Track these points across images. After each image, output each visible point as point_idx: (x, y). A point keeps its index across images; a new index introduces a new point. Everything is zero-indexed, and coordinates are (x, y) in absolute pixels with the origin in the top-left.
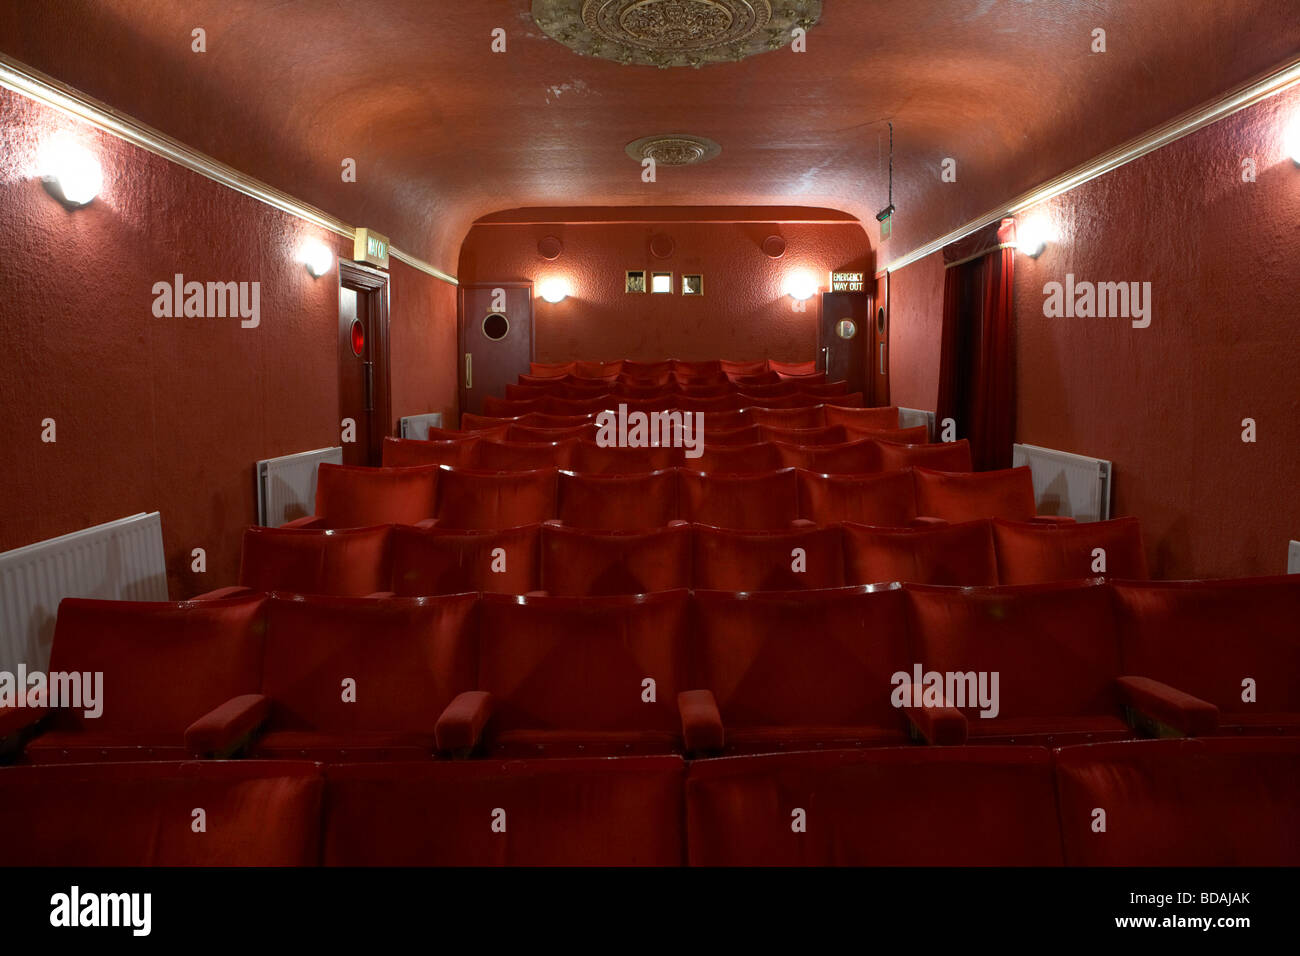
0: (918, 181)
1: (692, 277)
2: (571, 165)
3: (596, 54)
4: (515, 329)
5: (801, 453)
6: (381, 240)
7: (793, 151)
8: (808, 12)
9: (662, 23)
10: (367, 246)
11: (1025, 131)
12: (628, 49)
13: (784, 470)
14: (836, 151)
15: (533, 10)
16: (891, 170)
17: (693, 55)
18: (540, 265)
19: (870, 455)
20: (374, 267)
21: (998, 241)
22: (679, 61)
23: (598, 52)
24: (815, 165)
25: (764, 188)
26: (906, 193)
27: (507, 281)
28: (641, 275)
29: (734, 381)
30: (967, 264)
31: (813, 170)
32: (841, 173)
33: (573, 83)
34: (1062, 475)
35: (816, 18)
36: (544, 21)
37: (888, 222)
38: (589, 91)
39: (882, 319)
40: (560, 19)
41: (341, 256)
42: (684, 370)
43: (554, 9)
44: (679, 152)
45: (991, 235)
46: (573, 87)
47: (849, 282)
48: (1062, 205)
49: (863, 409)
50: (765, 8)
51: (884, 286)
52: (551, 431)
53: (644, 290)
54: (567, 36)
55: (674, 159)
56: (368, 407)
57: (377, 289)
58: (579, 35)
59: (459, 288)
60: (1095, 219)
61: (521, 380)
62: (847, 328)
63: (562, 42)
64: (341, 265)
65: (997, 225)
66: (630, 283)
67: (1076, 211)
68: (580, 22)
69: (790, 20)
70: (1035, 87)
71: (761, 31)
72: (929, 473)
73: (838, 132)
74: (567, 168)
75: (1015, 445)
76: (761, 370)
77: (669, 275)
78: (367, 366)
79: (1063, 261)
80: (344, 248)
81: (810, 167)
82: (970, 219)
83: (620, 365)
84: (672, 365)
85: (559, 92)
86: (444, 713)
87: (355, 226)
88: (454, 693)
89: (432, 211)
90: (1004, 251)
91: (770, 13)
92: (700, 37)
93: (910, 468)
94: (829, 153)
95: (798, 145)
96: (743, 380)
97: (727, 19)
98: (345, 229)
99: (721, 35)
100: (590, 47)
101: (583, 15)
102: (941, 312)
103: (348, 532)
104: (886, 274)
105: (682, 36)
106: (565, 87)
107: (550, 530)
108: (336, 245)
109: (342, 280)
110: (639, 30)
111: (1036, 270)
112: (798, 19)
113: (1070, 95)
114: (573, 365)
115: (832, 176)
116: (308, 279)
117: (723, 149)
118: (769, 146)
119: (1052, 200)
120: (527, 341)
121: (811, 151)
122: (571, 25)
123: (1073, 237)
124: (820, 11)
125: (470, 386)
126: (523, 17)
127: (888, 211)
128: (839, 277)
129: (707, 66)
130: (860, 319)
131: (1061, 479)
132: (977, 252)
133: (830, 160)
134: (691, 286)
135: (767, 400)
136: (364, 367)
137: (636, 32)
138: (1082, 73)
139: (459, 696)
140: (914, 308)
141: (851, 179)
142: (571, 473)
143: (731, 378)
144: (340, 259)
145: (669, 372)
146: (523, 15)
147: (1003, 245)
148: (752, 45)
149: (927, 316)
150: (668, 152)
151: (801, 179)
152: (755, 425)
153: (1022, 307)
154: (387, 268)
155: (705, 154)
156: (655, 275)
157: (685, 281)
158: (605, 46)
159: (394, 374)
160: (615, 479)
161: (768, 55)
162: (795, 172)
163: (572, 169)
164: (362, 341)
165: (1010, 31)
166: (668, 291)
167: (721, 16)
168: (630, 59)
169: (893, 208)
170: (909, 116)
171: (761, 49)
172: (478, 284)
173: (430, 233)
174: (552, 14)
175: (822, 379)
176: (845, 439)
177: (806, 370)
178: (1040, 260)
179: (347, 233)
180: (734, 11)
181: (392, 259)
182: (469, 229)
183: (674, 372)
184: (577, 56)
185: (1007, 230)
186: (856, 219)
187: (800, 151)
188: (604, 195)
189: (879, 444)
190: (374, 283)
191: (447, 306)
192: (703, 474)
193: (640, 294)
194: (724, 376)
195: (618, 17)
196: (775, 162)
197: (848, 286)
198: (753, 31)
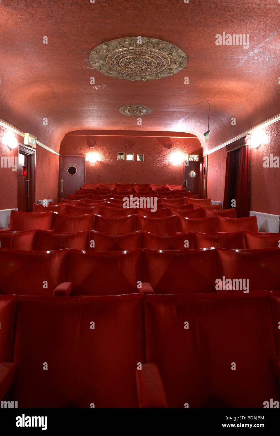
0: (218, 123)
1: (140, 155)
2: (100, 115)
3: (110, 75)
4: (79, 171)
5: (178, 212)
6: (33, 138)
7: (176, 112)
8: (182, 62)
9: (133, 64)
10: (28, 139)
11: (254, 106)
12: (121, 73)
13: (173, 216)
14: (191, 112)
15: (89, 58)
16: (209, 118)
17: (143, 77)
18: (88, 150)
19: (201, 212)
20: (31, 147)
21: (245, 143)
22: (138, 78)
23: (111, 74)
24: (183, 117)
25: (166, 125)
26: (214, 127)
27: (76, 155)
28: (123, 154)
29: (154, 190)
30: (234, 151)
31: (182, 119)
32: (192, 120)
33: (102, 85)
34: (266, 220)
35: (185, 65)
36: (93, 62)
37: (208, 137)
38: (107, 88)
39: (205, 171)
40: (98, 62)
41: (19, 142)
42: (137, 187)
43: (97, 58)
44: (137, 111)
45: (242, 141)
46: (102, 87)
47: (194, 158)
48: (266, 131)
49: (199, 199)
50: (168, 61)
51: (206, 159)
52: (91, 204)
53: (124, 159)
54: (101, 68)
55: (135, 113)
56: (27, 196)
57: (32, 155)
58: (105, 68)
59: (60, 157)
60: (277, 135)
61: (81, 189)
62: (193, 174)
63: (99, 70)
64: (20, 146)
65: (245, 137)
66: (119, 157)
67: (271, 132)
68: (105, 63)
69: (177, 65)
70: (257, 91)
71: (167, 69)
72: (222, 217)
73: (191, 105)
74: (99, 116)
75: (250, 212)
76: (164, 187)
77: (132, 154)
78: (27, 182)
79: (267, 149)
80: (21, 140)
81: (181, 118)
82: (235, 136)
83: (115, 185)
84: (133, 185)
85: (97, 88)
86: (57, 288)
87: (25, 132)
88: (60, 282)
89: (52, 129)
90: (247, 147)
91: (170, 62)
92: (146, 70)
93: (216, 216)
94: (188, 113)
95: (178, 110)
96: (157, 190)
97: (155, 64)
98: (21, 133)
99: (153, 70)
100: (108, 72)
101: (107, 61)
102: (225, 167)
103: (22, 232)
104: (206, 155)
105: (140, 69)
106: (99, 86)
107: (92, 233)
108: (18, 138)
109: (20, 151)
110: (125, 67)
111: (257, 152)
112: (179, 65)
113: (269, 94)
114: (99, 184)
115: (188, 121)
116: (8, 150)
117: (152, 111)
118: (168, 110)
119: (263, 129)
120: (83, 176)
121: (182, 112)
122: (102, 64)
123: (270, 141)
124: (187, 62)
125: (63, 191)
126: (86, 61)
127: (208, 132)
128: (191, 156)
129: (148, 80)
130: (197, 171)
131: (266, 223)
132: (238, 146)
133: (188, 115)
134: (139, 158)
135: (166, 196)
136: (26, 182)
137: (124, 68)
138: (273, 86)
139: (61, 284)
140: (216, 167)
141: (195, 123)
142: (99, 216)
143: (153, 189)
144: (19, 143)
145: (132, 187)
146: (86, 60)
147: (246, 144)
148: (163, 74)
149: (220, 169)
150: (133, 111)
151: (178, 122)
152: (162, 203)
153: (253, 165)
154: (35, 148)
155: (146, 112)
156: (128, 154)
157: (138, 156)
158: (113, 72)
159: (37, 185)
160: (114, 218)
161: (169, 77)
162: (176, 119)
163: (100, 116)
164: (26, 173)
165: (250, 71)
166: (132, 160)
167: (153, 63)
168: (122, 77)
169: (210, 131)
170: (215, 101)
171: (166, 75)
172: (66, 155)
173: (50, 137)
174: (96, 60)
175: (184, 190)
176: (193, 208)
177: (179, 188)
178: (259, 149)
179: (22, 135)
180: (158, 61)
181: (37, 145)
182: (64, 137)
183: (134, 187)
184: (103, 75)
185: (248, 139)
186: (196, 137)
187: (179, 112)
188: (111, 126)
189: (205, 209)
190: (31, 153)
191: (55, 163)
192: (145, 217)
193: (122, 160)
194: (151, 189)
195: (119, 62)
196: (170, 116)
197: (193, 160)
198: (164, 68)
